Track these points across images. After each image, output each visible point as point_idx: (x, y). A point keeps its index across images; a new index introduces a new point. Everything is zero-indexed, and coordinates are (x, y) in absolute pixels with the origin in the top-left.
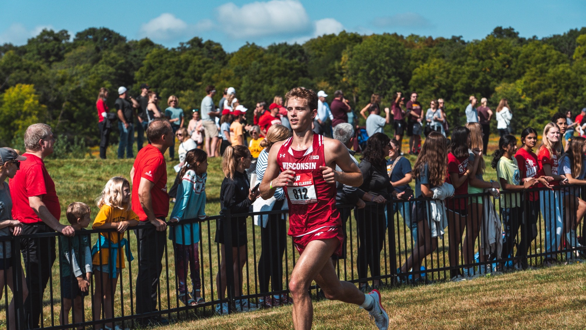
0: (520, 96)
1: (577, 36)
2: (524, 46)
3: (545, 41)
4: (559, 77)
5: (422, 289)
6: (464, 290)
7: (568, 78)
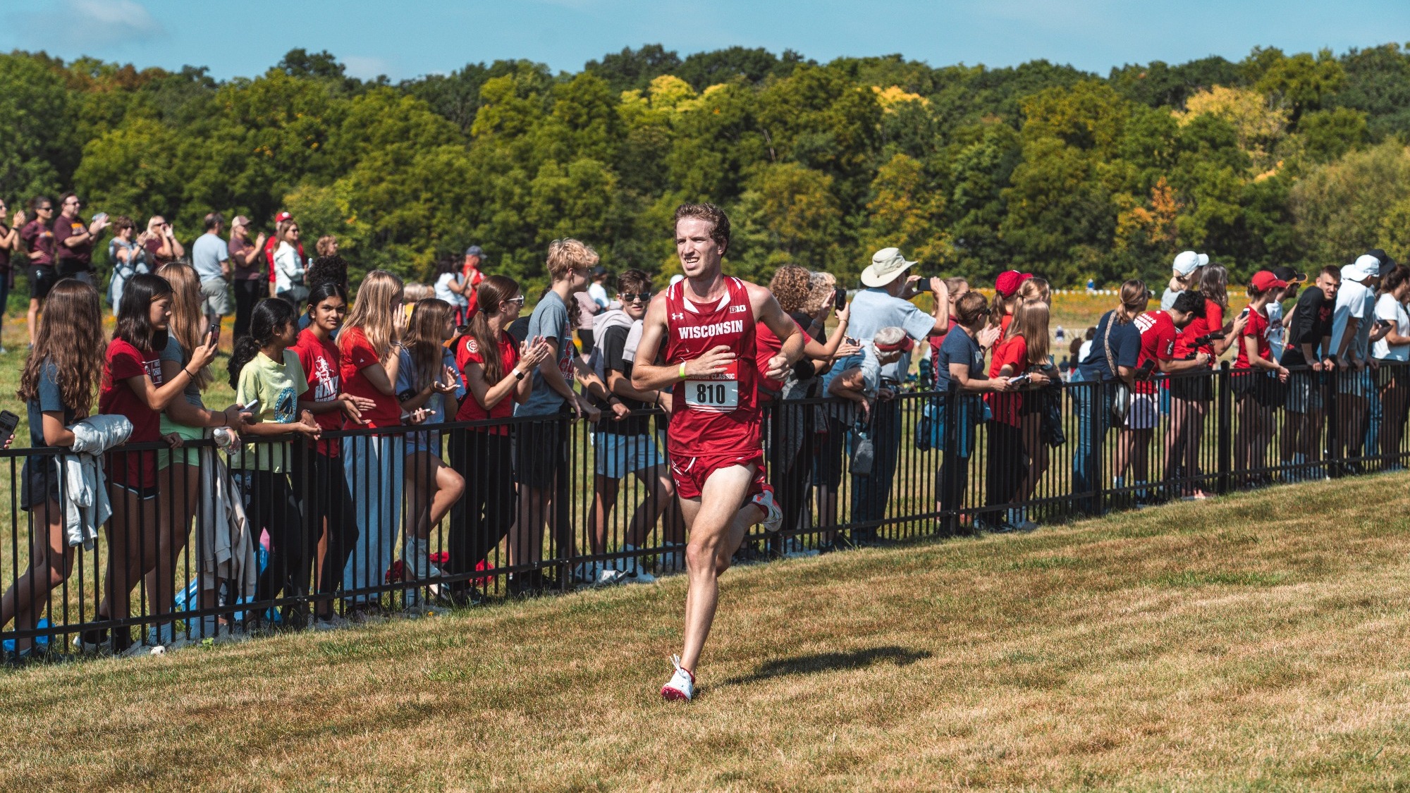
0: (343, 218)
1: (483, 81)
2: (357, 98)
3: (406, 88)
4: (439, 176)
5: (37, 674)
6: (139, 677)
7: (459, 179)
